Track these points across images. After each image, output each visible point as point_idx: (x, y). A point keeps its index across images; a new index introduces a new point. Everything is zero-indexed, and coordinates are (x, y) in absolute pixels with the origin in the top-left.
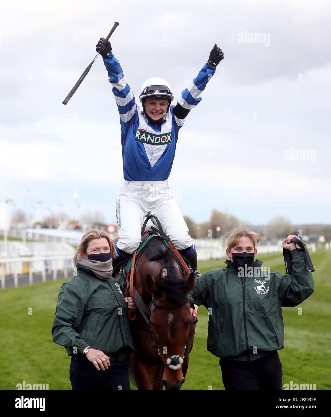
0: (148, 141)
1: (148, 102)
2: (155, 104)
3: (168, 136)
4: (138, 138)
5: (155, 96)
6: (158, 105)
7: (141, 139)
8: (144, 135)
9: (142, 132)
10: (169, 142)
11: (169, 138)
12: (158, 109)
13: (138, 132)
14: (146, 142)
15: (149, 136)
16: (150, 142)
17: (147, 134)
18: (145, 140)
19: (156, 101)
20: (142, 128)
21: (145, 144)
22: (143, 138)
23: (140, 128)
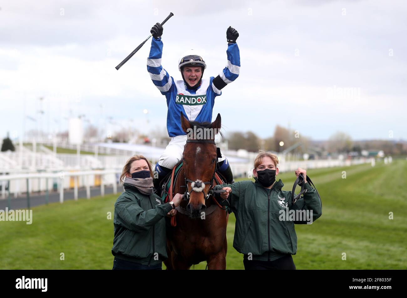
0: (186, 102)
1: (185, 70)
2: (191, 71)
3: (202, 97)
4: (178, 102)
5: (190, 64)
6: (193, 71)
7: (180, 102)
8: (182, 98)
9: (181, 96)
10: (204, 103)
11: (204, 100)
12: (194, 75)
13: (177, 97)
14: (185, 104)
15: (186, 98)
16: (187, 104)
17: (184, 97)
18: (184, 102)
19: (191, 68)
20: (180, 93)
21: (184, 106)
22: (182, 101)
23: (178, 93)
